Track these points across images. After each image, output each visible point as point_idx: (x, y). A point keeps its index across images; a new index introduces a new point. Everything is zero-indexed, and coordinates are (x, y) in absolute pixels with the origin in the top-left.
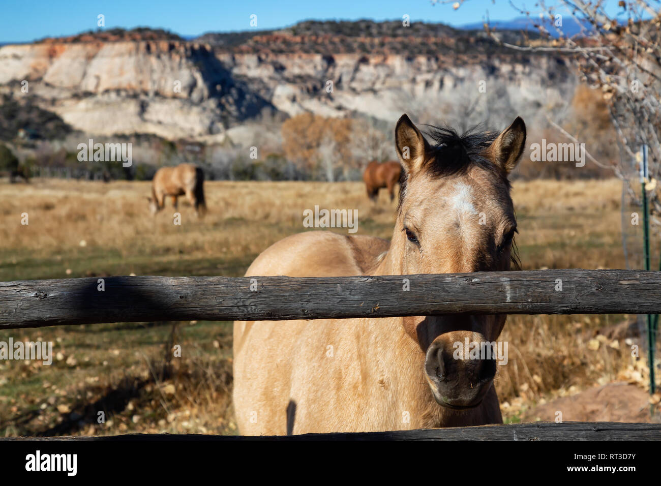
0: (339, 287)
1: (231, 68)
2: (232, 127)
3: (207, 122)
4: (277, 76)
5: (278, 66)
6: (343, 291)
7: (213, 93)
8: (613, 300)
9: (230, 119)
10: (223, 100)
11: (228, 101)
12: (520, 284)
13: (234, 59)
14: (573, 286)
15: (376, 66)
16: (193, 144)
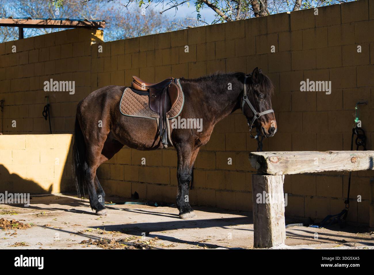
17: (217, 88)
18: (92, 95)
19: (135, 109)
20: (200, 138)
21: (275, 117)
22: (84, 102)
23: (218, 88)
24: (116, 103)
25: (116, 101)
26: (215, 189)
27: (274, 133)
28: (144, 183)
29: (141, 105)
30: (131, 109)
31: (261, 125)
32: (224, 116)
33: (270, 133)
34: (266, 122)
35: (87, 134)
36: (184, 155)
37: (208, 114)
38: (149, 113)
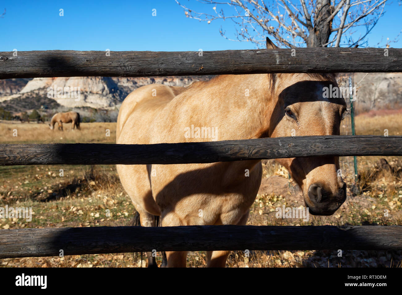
0: (180, 56)
1: (117, 83)
2: (118, 104)
3: (109, 102)
4: (134, 86)
5: (134, 82)
6: (182, 58)
7: (111, 92)
8: (337, 63)
9: (117, 101)
10: (115, 95)
11: (116, 95)
12: (284, 54)
13: (118, 80)
14: (314, 55)
15: (170, 82)
16: (103, 110)
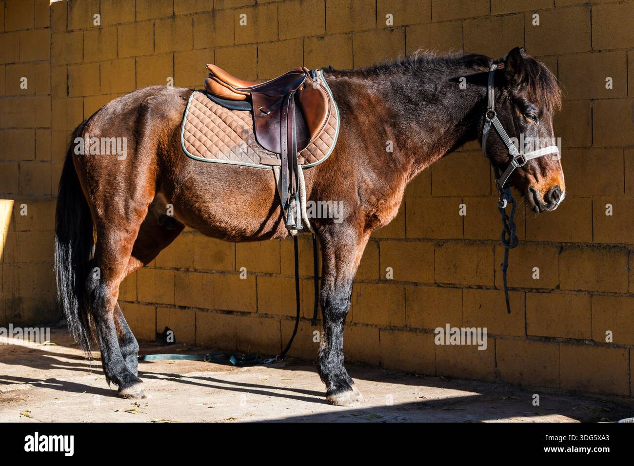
17: (418, 92)
18: (111, 110)
19: (221, 144)
20: (377, 211)
21: (561, 165)
22: (91, 127)
23: (420, 90)
24: (173, 128)
25: (171, 124)
26: (376, 326)
27: (559, 203)
28: (189, 308)
29: (234, 134)
30: (209, 143)
31: (528, 181)
32: (435, 159)
33: (549, 203)
34: (539, 176)
35: (100, 203)
36: (340, 254)
37: (398, 155)
38: (255, 154)
